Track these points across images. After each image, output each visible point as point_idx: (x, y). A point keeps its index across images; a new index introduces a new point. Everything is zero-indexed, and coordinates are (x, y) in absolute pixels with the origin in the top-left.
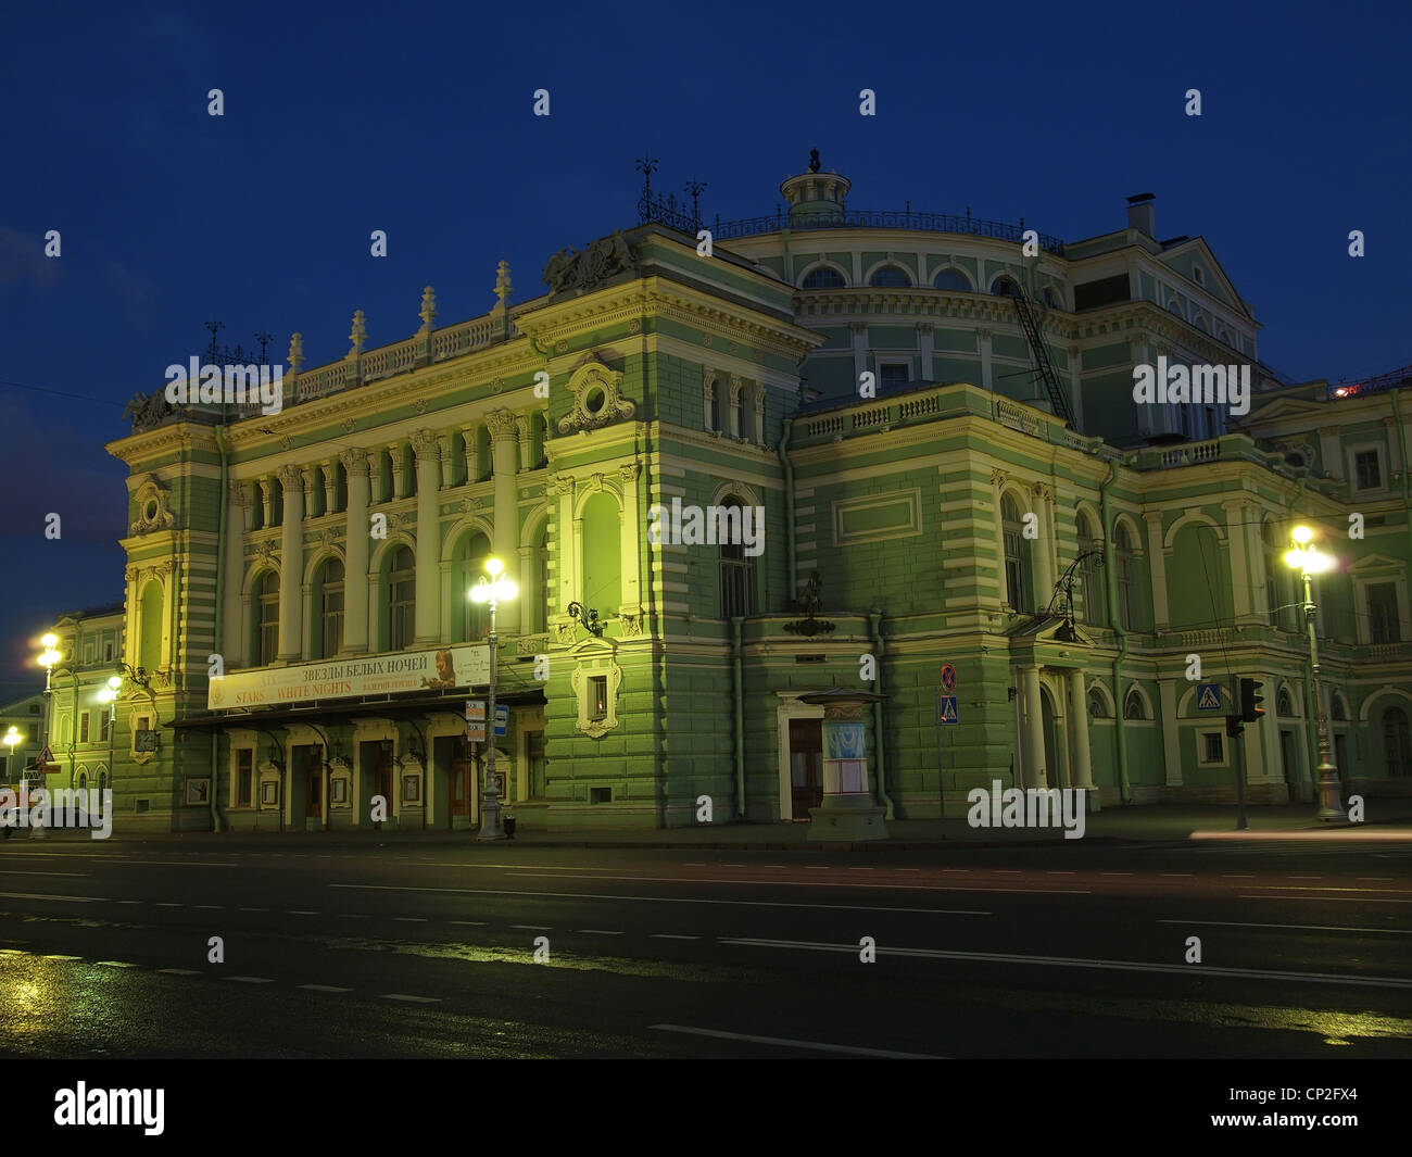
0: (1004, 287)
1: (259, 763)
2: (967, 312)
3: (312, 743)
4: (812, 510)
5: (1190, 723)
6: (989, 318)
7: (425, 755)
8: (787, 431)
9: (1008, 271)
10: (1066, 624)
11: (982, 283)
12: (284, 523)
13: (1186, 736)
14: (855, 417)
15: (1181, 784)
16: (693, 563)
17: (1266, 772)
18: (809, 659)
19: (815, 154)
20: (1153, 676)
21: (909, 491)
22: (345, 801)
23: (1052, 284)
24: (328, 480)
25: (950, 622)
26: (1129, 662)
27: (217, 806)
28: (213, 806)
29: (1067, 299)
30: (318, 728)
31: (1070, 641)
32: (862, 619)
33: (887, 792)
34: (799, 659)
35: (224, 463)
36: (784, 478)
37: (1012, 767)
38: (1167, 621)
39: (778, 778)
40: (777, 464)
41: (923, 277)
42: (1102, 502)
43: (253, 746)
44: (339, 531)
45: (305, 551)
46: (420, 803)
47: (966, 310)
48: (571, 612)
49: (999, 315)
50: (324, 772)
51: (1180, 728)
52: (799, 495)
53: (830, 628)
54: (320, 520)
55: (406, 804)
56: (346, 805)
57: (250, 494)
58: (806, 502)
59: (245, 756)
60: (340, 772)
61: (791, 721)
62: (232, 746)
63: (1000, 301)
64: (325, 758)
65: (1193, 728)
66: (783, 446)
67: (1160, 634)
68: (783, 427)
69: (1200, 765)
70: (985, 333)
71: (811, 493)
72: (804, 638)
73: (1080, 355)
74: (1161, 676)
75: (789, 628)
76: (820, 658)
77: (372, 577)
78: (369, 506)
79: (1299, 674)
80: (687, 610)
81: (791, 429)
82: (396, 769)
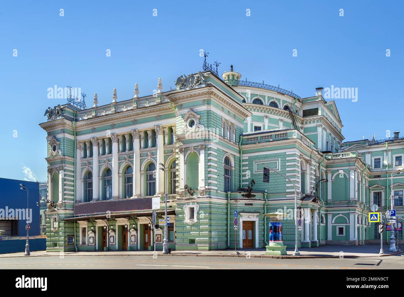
0: (286, 108)
1: (88, 231)
2: (277, 114)
3: (104, 226)
4: (247, 163)
5: (335, 225)
6: (282, 116)
7: (137, 229)
8: (241, 140)
9: (288, 104)
10: (315, 198)
11: (281, 106)
12: (94, 156)
13: (334, 228)
14: (261, 137)
15: (331, 240)
16: (218, 175)
17: (355, 238)
18: (249, 204)
19: (232, 67)
20: (326, 213)
21: (277, 159)
22: (114, 242)
23: (298, 109)
24: (106, 143)
25: (287, 196)
26: (323, 209)
27: (76, 245)
28: (75, 244)
29: (301, 113)
30: (105, 221)
31: (316, 202)
32: (263, 194)
33: (266, 241)
34: (246, 204)
35: (75, 135)
36: (240, 153)
37: (300, 235)
38: (331, 199)
39: (239, 237)
40: (238, 149)
41: (266, 102)
42: (319, 166)
43: (86, 226)
44: (110, 160)
45: (99, 166)
46: (136, 243)
47: (277, 113)
48: (185, 188)
49: (285, 116)
50: (107, 234)
51: (332, 226)
52: (244, 158)
53: (255, 196)
54: (104, 156)
55: (131, 243)
56: (114, 243)
57: (82, 146)
58: (246, 160)
59: (84, 230)
60: (112, 234)
61: (243, 221)
62: (80, 226)
63: (286, 111)
64: (107, 230)
65: (336, 226)
66: (240, 144)
67: (329, 202)
68: (240, 138)
69: (337, 235)
70: (281, 120)
71: (247, 158)
72: (247, 198)
73: (303, 129)
74: (328, 212)
75: (243, 195)
76: (251, 204)
77: (120, 175)
78: (119, 152)
79: (361, 214)
80: (217, 189)
81: (242, 139)
82: (128, 233)
